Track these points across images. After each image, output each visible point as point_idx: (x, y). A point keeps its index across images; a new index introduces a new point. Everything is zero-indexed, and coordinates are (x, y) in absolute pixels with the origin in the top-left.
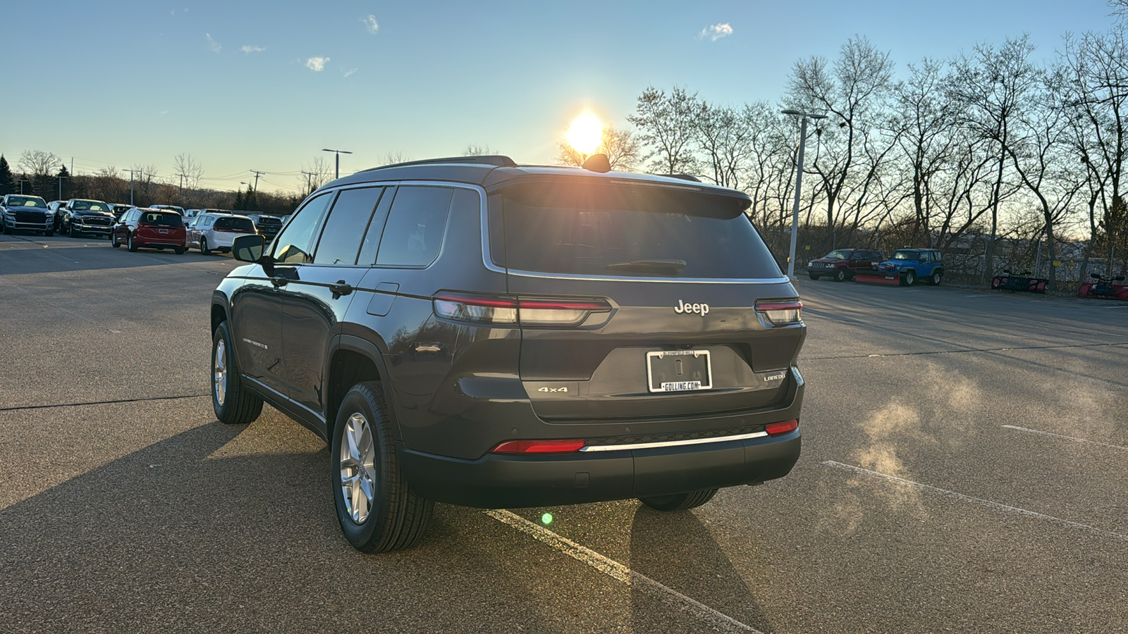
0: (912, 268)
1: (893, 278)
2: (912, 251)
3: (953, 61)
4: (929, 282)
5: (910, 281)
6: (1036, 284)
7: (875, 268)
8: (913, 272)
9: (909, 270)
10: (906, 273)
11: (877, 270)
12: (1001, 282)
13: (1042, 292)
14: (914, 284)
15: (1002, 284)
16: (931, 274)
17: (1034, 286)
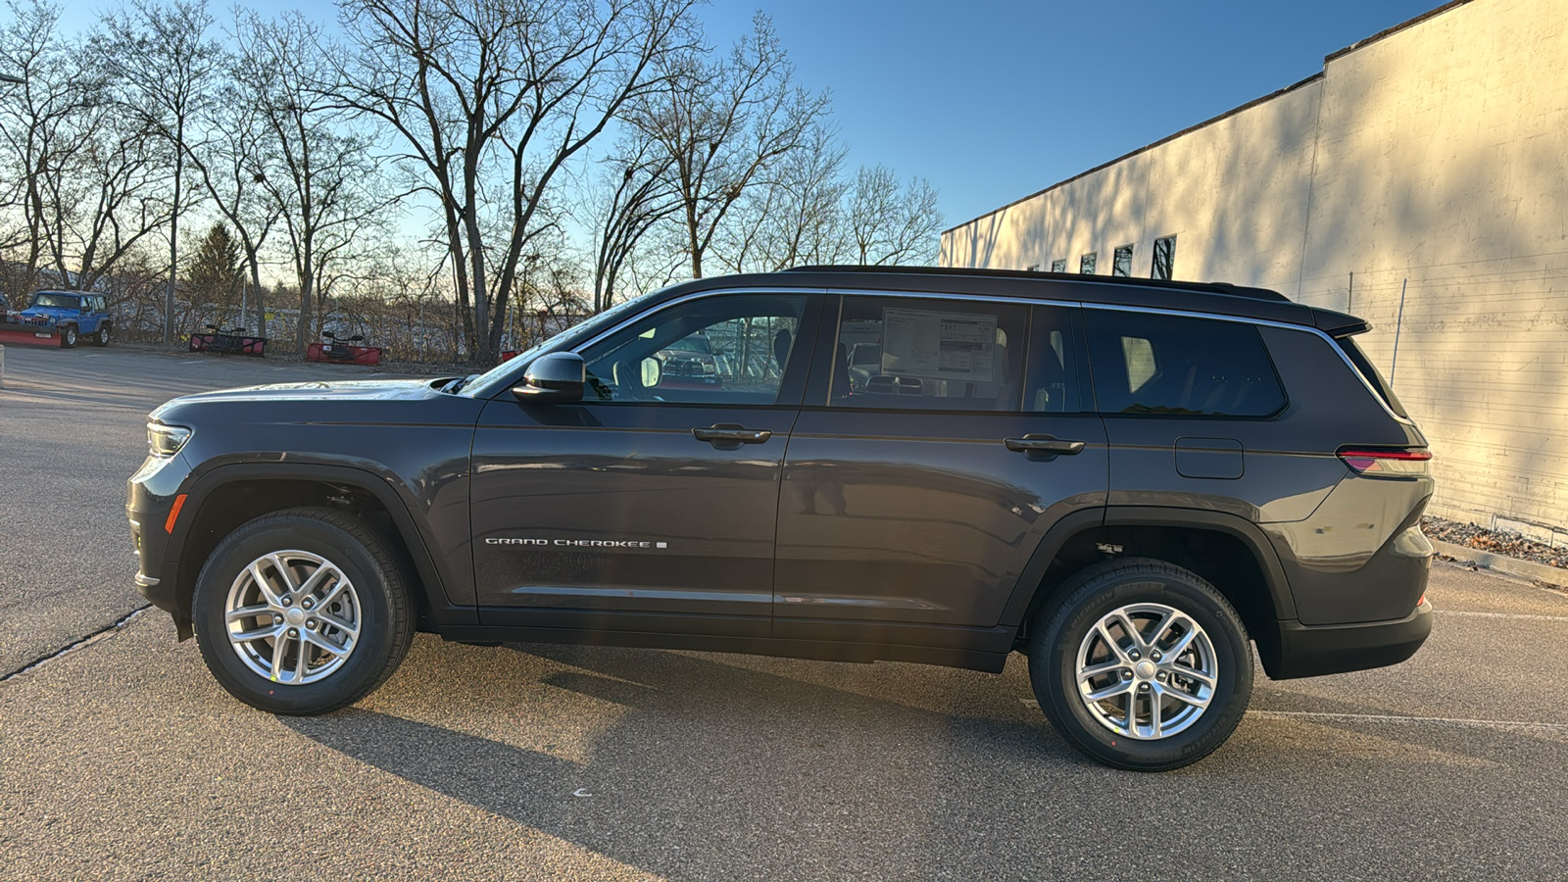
0: (73, 320)
1: (49, 336)
2: (65, 295)
3: (107, 15)
4: (96, 343)
5: (72, 340)
6: (252, 345)
7: (13, 320)
8: (74, 326)
9: (70, 324)
10: (66, 328)
11: (16, 323)
12: (203, 341)
13: (261, 355)
14: (78, 344)
15: (204, 345)
16: (97, 330)
17: (250, 348)
